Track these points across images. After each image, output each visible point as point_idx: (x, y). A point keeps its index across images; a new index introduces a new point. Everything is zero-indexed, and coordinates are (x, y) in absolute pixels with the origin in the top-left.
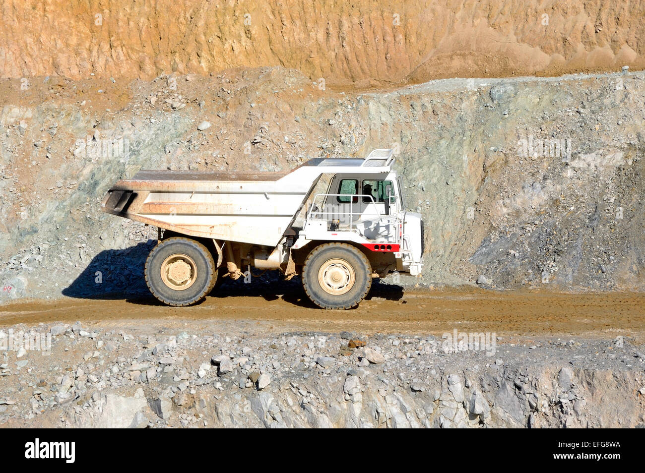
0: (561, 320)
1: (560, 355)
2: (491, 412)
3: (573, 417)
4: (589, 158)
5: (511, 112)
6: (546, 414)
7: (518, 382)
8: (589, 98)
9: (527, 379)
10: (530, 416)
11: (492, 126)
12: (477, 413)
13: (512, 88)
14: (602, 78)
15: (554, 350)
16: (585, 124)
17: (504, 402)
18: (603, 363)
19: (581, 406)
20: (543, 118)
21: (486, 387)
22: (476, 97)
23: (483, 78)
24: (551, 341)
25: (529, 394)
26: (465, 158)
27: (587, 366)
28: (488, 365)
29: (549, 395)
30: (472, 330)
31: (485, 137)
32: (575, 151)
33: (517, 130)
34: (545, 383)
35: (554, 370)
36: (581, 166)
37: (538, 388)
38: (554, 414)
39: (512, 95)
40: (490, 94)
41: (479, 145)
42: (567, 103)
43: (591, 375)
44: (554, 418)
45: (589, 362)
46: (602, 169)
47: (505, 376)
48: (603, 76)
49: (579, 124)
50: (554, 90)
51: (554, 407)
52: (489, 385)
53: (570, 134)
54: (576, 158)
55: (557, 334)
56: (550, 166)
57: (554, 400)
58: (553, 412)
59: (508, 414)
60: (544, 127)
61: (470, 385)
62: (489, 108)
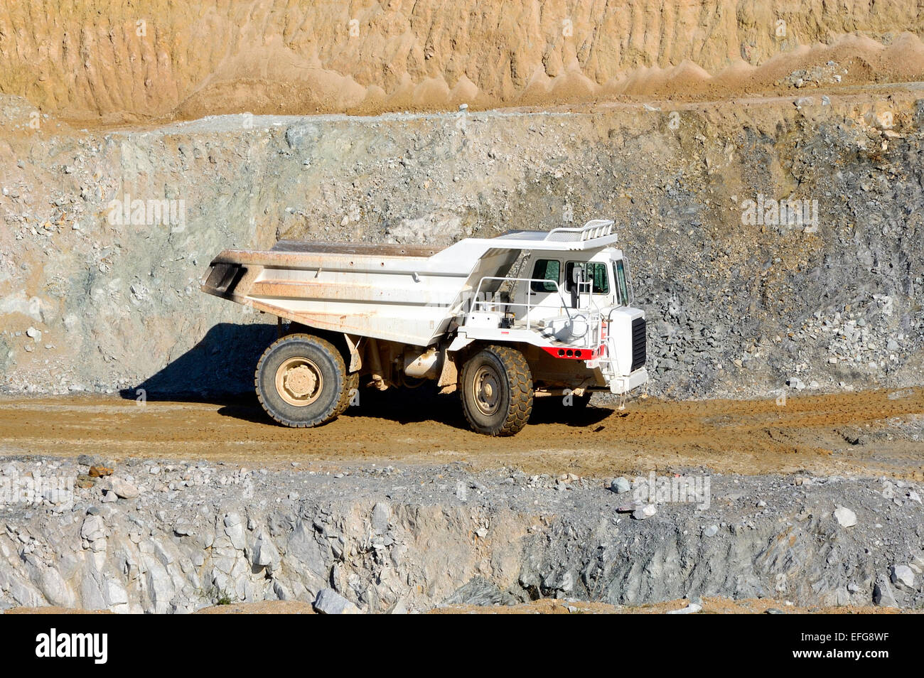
0: (377, 439)
1: (374, 486)
2: (282, 562)
3: (389, 568)
4: (416, 224)
5: (314, 161)
6: (354, 565)
7: (318, 523)
8: (416, 146)
9: (330, 518)
10: (333, 567)
11: (288, 179)
12: (262, 564)
13: (315, 129)
14: (433, 119)
15: (367, 480)
16: (411, 180)
17: (299, 549)
18: (431, 496)
19: (400, 553)
20: (356, 170)
21: (276, 529)
22: (267, 140)
23: (276, 114)
24: (362, 468)
25: (333, 537)
26: (252, 221)
27: (409, 500)
28: (279, 500)
29: (359, 539)
30: (258, 452)
31: (279, 194)
32: (398, 216)
33: (322, 186)
34: (354, 524)
35: (367, 507)
36: (406, 235)
37: (344, 530)
38: (364, 564)
39: (316, 138)
40: (286, 137)
41: (271, 205)
42: (388, 151)
43: (415, 512)
44: (364, 569)
45: (411, 495)
46: (432, 240)
47: (302, 515)
48: (435, 117)
49: (403, 179)
50: (371, 133)
51: (365, 556)
52: (280, 526)
53: (392, 193)
54: (399, 224)
55: (372, 458)
56: (365, 234)
57: (365, 546)
58: (364, 562)
59: (304, 565)
60: (357, 183)
61: (254, 527)
62: (285, 155)
